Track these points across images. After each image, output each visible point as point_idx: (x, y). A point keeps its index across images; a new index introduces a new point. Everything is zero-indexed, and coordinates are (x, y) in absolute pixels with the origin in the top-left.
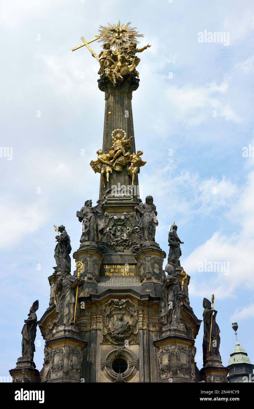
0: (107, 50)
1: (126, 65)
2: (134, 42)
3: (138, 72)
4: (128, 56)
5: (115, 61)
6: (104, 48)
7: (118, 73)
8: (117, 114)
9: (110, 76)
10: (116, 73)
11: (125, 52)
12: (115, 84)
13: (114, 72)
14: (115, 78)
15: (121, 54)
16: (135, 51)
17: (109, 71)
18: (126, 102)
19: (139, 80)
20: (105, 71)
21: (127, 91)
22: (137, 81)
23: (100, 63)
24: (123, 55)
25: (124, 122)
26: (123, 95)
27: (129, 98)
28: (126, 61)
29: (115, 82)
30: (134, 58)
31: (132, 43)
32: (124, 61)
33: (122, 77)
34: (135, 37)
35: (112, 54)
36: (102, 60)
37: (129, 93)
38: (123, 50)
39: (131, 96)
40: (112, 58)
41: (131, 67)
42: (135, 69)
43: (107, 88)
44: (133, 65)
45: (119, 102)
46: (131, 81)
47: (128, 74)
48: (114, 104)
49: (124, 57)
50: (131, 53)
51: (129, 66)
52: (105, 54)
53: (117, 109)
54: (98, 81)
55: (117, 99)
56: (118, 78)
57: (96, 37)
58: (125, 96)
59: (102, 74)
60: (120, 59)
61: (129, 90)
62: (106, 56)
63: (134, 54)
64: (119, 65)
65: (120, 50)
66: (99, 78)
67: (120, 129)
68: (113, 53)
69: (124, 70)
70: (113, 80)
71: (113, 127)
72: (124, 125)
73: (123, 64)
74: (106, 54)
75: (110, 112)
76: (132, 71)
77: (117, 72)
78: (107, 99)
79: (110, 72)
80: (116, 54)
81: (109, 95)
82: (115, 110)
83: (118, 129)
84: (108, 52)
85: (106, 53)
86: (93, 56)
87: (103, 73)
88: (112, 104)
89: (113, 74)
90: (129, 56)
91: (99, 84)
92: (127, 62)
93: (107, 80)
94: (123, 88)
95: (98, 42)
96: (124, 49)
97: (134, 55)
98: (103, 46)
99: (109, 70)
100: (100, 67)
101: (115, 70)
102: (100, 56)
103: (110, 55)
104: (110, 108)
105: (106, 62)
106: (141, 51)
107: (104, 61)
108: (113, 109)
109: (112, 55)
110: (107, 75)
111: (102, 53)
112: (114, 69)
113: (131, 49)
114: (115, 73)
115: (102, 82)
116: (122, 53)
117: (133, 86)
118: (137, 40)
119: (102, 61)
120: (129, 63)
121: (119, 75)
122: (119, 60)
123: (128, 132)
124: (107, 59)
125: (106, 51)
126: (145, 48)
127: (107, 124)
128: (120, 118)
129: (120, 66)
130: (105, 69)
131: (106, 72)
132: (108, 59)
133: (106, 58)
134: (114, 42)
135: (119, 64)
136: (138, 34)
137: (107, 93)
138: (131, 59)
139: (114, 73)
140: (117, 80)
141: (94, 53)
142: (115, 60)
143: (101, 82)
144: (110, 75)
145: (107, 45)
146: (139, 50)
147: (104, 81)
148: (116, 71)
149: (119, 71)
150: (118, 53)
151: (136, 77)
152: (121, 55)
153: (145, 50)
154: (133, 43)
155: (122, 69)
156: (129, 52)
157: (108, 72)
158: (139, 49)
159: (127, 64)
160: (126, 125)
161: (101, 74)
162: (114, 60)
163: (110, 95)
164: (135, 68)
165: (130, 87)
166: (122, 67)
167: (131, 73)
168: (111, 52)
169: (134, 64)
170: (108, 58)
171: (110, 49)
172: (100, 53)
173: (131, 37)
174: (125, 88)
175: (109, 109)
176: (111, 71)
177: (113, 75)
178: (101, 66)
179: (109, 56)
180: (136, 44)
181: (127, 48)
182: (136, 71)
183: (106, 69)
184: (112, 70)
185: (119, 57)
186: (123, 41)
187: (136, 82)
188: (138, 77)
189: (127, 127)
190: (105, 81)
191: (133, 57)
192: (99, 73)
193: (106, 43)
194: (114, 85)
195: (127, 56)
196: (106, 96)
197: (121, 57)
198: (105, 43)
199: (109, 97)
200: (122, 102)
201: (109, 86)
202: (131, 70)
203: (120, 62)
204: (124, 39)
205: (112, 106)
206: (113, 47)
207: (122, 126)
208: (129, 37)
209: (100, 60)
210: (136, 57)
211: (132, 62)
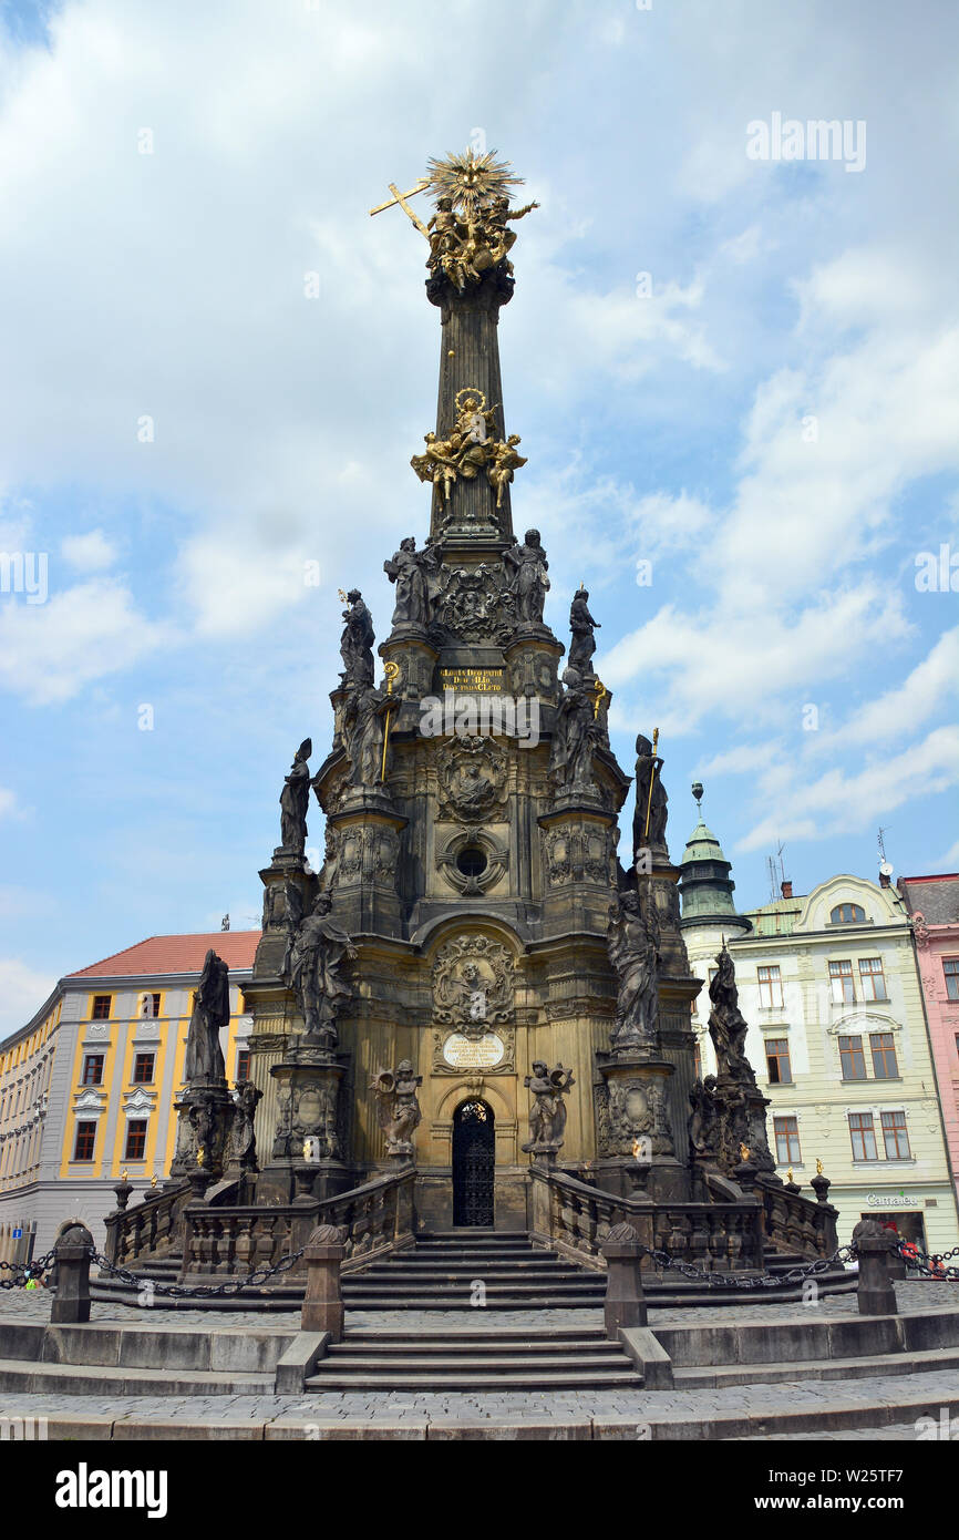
0: (446, 214)
1: (485, 248)
2: (503, 196)
3: (512, 264)
4: (491, 227)
5: (463, 239)
6: (438, 210)
7: (469, 264)
8: (467, 355)
9: (453, 272)
10: (465, 264)
11: (485, 218)
12: (462, 289)
14: (462, 277)
15: (475, 223)
16: (507, 216)
17: (449, 261)
18: (486, 330)
19: (513, 281)
20: (440, 261)
21: (488, 304)
22: (509, 284)
23: (430, 242)
24: (479, 223)
25: (481, 373)
26: (479, 315)
27: (492, 322)
28: (487, 238)
29: (463, 286)
30: (504, 232)
31: (499, 198)
32: (483, 238)
33: (477, 275)
34: (506, 185)
35: (457, 222)
36: (434, 236)
37: (492, 309)
38: (480, 214)
39: (497, 317)
40: (456, 232)
41: (497, 253)
42: (505, 257)
43: (446, 297)
44: (501, 249)
45: (472, 329)
46: (496, 282)
47: (490, 267)
48: (460, 334)
49: (482, 229)
50: (497, 220)
51: (492, 251)
52: (441, 223)
53: (467, 345)
54: (427, 282)
55: (466, 323)
56: (468, 276)
57: (421, 184)
58: (485, 317)
59: (435, 268)
60: (474, 234)
61: (492, 303)
62: (442, 227)
63: (504, 223)
64: (470, 248)
65: (474, 213)
66: (429, 277)
67: (474, 388)
68: (458, 219)
70: (458, 281)
71: (459, 384)
72: (482, 379)
73: (480, 246)
74: (443, 223)
75: (451, 352)
76: (499, 261)
77: (467, 262)
78: (445, 323)
79: (452, 264)
80: (465, 223)
81: (450, 315)
82: (462, 347)
83: (469, 389)
84: (447, 218)
85: (444, 220)
86: (415, 226)
87: (436, 265)
88: (455, 335)
90: (494, 228)
91: (428, 290)
92: (489, 241)
93: (445, 282)
94: (480, 298)
95: (426, 195)
96: (481, 212)
97: (502, 226)
98: (437, 205)
99: (450, 258)
100: (431, 251)
101: (462, 258)
102: (430, 226)
103: (452, 225)
104: (452, 342)
105: (444, 240)
106: (518, 215)
107: (439, 239)
108: (458, 344)
109: (455, 224)
110: (444, 270)
111: (435, 220)
112: (461, 256)
113: (496, 212)
114: (462, 266)
115: (436, 286)
116: (478, 220)
117: (502, 295)
118: (510, 192)
119: (434, 238)
120: (492, 244)
121: (471, 270)
122: (471, 235)
123: (490, 395)
124: (445, 234)
125: (442, 216)
126: (528, 209)
127: (446, 376)
128: (472, 365)
129: (473, 249)
130: (440, 255)
131: (443, 264)
132: (448, 235)
133: (444, 232)
134: (461, 195)
135: (472, 245)
136: (512, 177)
137: (446, 311)
138: (497, 234)
139: (460, 264)
140: (467, 281)
141: (417, 220)
142: (463, 236)
143: (433, 285)
144: (453, 270)
145: (445, 202)
146: (515, 214)
147: (439, 284)
148: (465, 260)
149: (470, 261)
150: (468, 220)
151: (508, 275)
152: (475, 226)
153: (527, 213)
154: (502, 198)
155: (477, 256)
156: (493, 218)
157: (448, 264)
158: (513, 212)
159: (488, 244)
160: (485, 380)
161: (433, 267)
162: (460, 236)
163: (453, 314)
164: (505, 253)
165: (494, 297)
166: (477, 251)
167: (497, 266)
168: (453, 218)
169: (503, 244)
170: (448, 232)
171: (453, 211)
172: (430, 221)
173: (498, 184)
174: (483, 299)
175: (450, 344)
176: (454, 261)
177: (459, 269)
178: (433, 250)
179: (450, 228)
180: (508, 201)
181: (489, 210)
182: (508, 262)
183: (443, 256)
184: (456, 259)
185: (471, 229)
186: (481, 194)
187: (507, 285)
188: (512, 274)
189: (488, 385)
190: (441, 284)
191: (501, 230)
192: (428, 266)
193: (444, 197)
194: (461, 292)
195: (487, 228)
196: (443, 317)
197: (476, 229)
199: (450, 318)
200: (477, 329)
201: (449, 293)
202: (496, 259)
203: (473, 241)
204: (482, 189)
205: (456, 339)
206: (459, 206)
207: (476, 383)
208: (493, 185)
209: (430, 236)
210: (508, 230)
211: (498, 240)
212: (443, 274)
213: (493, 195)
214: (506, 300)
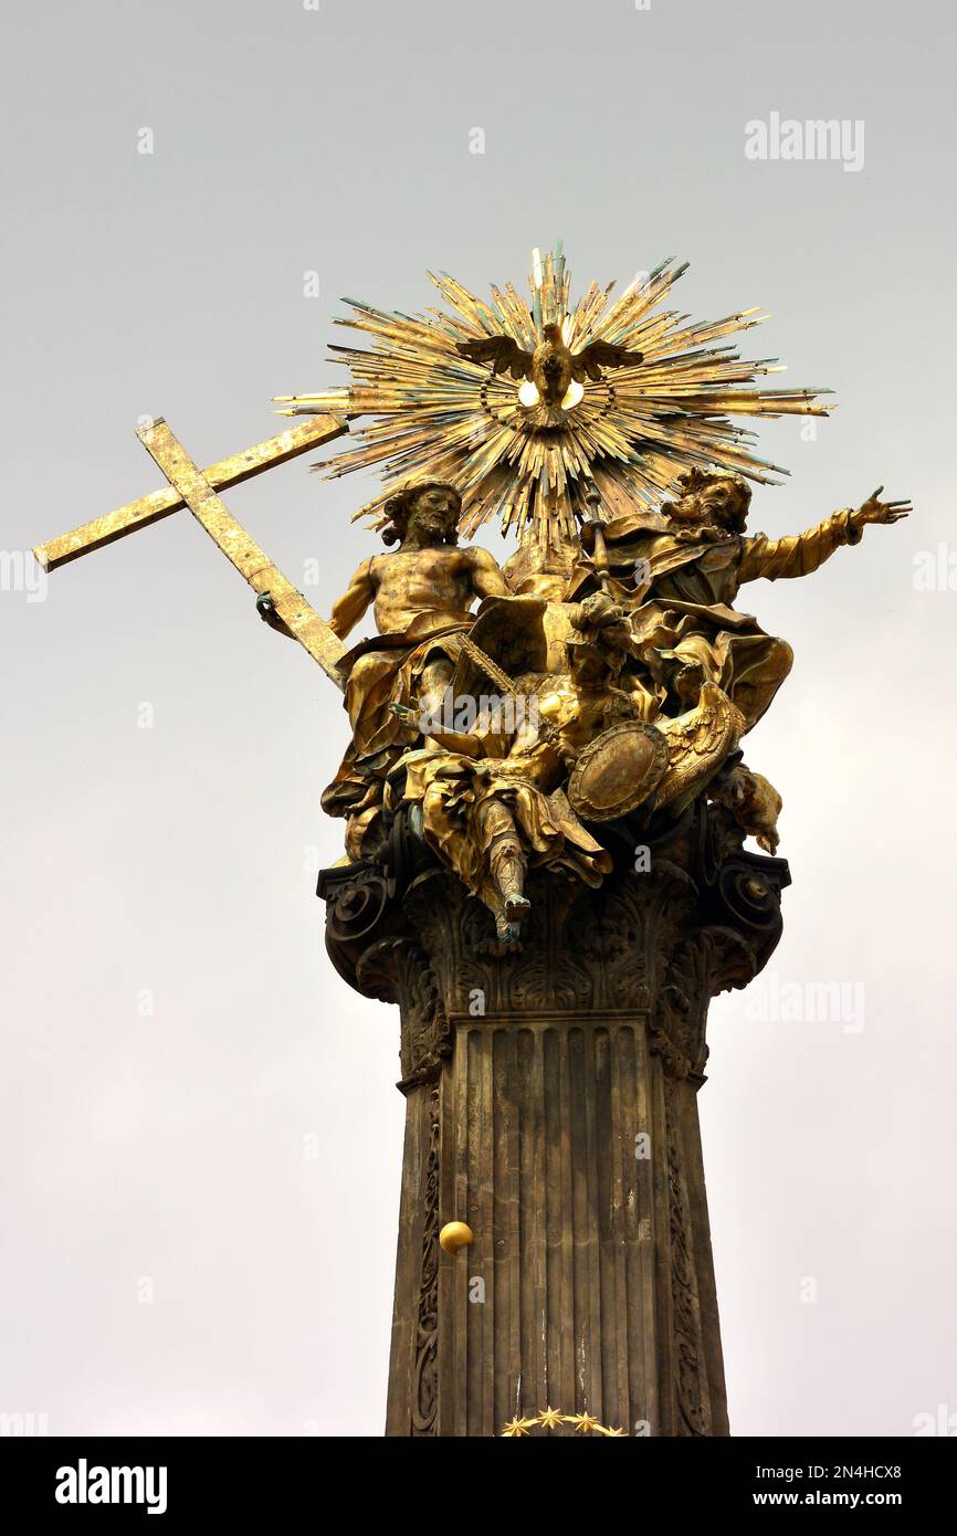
0: (429, 558)
1: (629, 714)
2: (721, 472)
3: (767, 786)
4: (657, 618)
5: (514, 671)
6: (389, 539)
7: (548, 792)
8: (537, 1240)
9: (462, 832)
10: (524, 793)
11: (623, 574)
12: (513, 913)
13: (499, 784)
14: (509, 855)
15: (577, 598)
16: (738, 561)
17: (441, 775)
18: (636, 1106)
19: (778, 873)
20: (399, 779)
21: (648, 987)
22: (755, 886)
23: (348, 689)
24: (597, 599)
25: (617, 1334)
26: (601, 1039)
27: (670, 1071)
28: (637, 668)
29: (516, 898)
30: (724, 640)
31: (696, 482)
32: (616, 664)
33: (587, 842)
34: (735, 421)
35: (481, 593)
36: (365, 661)
37: (668, 1009)
38: (600, 555)
39: (698, 1051)
40: (478, 638)
41: (691, 735)
42: (731, 758)
43: (425, 957)
44: (714, 714)
45: (565, 1112)
46: (686, 877)
47: (658, 803)
48: (503, 1140)
49: (613, 622)
50: (690, 584)
51: (664, 725)
52: (402, 601)
53: (537, 1192)
54: (328, 882)
55: (536, 1076)
56: (542, 847)
57: (308, 421)
58: (632, 1053)
59: (369, 815)
60: (570, 649)
61: (670, 978)
62: (408, 618)
63: (728, 597)
64: (552, 717)
65: (570, 553)
66: (338, 858)
67: (578, 1408)
68: (491, 582)
69: (613, 768)
70: (487, 874)
71: (496, 1390)
72: (622, 1365)
73: (606, 705)
74: (414, 599)
75: (453, 1229)
76: (699, 775)
77: (537, 781)
78: (419, 1079)
79: (458, 790)
80: (522, 598)
81: (450, 1039)
82: (514, 1200)
83: (550, 1417)
84: (431, 574)
85: (417, 584)
86: (270, 615)
87: (376, 800)
88: (476, 1140)
89: (496, 809)
90: (672, 621)
91: (333, 921)
92: (648, 684)
93: (421, 878)
94: (608, 955)
95: (329, 471)
96: (609, 544)
97: (718, 609)
98: (382, 515)
99: (451, 764)
100: (349, 735)
101: (509, 764)
102: (346, 617)
103: (458, 609)
104: (461, 1179)
105: (417, 682)
106: (799, 560)
107: (394, 674)
108: (488, 1187)
109: (475, 606)
110: (419, 823)
111: (370, 585)
112: (506, 754)
113: (684, 543)
114: (510, 800)
115: (375, 901)
116: (590, 586)
117: (720, 939)
118: (752, 452)
119: (368, 672)
120: (664, 695)
121: (560, 818)
122: (554, 655)
124: (424, 650)
125: (408, 569)
126: (847, 532)
127: (425, 1354)
128: (566, 1293)
129: (564, 718)
130: (398, 752)
131: (411, 791)
132: (437, 655)
133: (416, 643)
134: (506, 468)
135: (561, 698)
136: (761, 384)
137: (429, 1019)
138: (690, 649)
139: (499, 793)
140: (535, 874)
141: (278, 592)
142: (515, 655)
143: (359, 898)
144: (462, 818)
145: (424, 501)
146: (781, 552)
147: (388, 887)
148: (526, 771)
149: (554, 775)
150: (542, 583)
151: (751, 845)
152: (577, 610)
153: (843, 551)
154: (712, 479)
155: (587, 750)
156: (669, 576)
157: (437, 790)
158: (772, 545)
159: (642, 697)
160: (637, 1368)
161: (358, 812)
162: (498, 659)
163: (461, 1037)
164: (732, 740)
165: (680, 948)
166: (585, 729)
167: (691, 797)
168: (464, 574)
169: (722, 695)
170: (437, 643)
171: (462, 542)
172: (344, 589)
173: (694, 412)
174: (621, 960)
175: (450, 1187)
176: (467, 778)
177: (496, 816)
178: (359, 728)
179: (446, 621)
180: (744, 495)
181: (645, 537)
182: (751, 782)
183: (410, 757)
184: (483, 766)
185: (558, 626)
186: (605, 464)
187: (748, 892)
188: (771, 838)
189: (651, 1392)
190: (400, 888)
191: (709, 627)
192: (334, 806)
193: (417, 476)
194: (503, 926)
195: (640, 619)
196: (410, 1049)
197: (583, 625)
198: (398, 483)
199: (448, 1057)
200: (590, 1112)
201: (443, 935)
202: (689, 763)
203: (566, 681)
204: (613, 441)
205: (481, 1157)
206: (495, 521)
207: (589, 1382)
208: (666, 420)
209: (346, 663)
210: (749, 626)
211: (696, 674)
212: (409, 839)
213: (666, 470)
214: (741, 966)
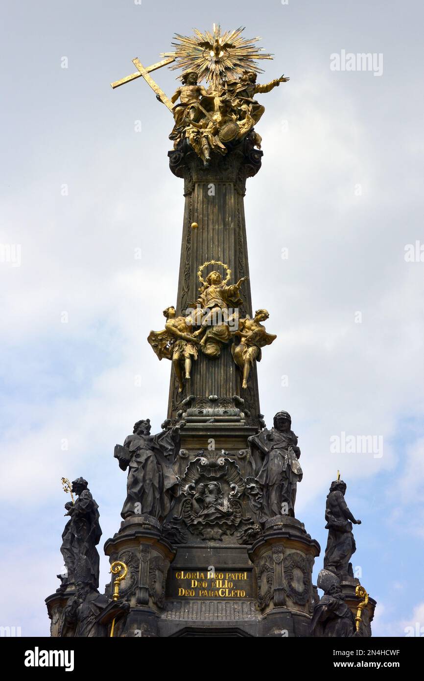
0: (191, 87)
1: (231, 120)
2: (251, 71)
3: (259, 136)
4: (237, 101)
5: (208, 111)
6: (183, 83)
7: (215, 136)
8: (211, 227)
9: (197, 144)
10: (210, 136)
11: (231, 92)
12: (207, 160)
13: (205, 134)
14: (206, 149)
16: (254, 89)
17: (193, 132)
18: (231, 201)
19: (261, 153)
20: (185, 133)
21: (234, 176)
22: (256, 156)
23: (175, 114)
24: (225, 96)
25: (226, 246)
26: (224, 186)
27: (238, 193)
29: (208, 157)
30: (251, 105)
31: (246, 73)
32: (229, 110)
33: (222, 146)
34: (254, 60)
35: (202, 95)
36: (178, 108)
37: (238, 181)
38: (226, 87)
39: (244, 189)
40: (201, 104)
42: (252, 130)
43: (189, 169)
45: (217, 201)
46: (242, 154)
47: (237, 139)
48: (204, 206)
49: (228, 101)
50: (244, 94)
51: (238, 123)
52: (186, 96)
53: (211, 217)
54: (170, 154)
56: (213, 147)
57: (166, 58)
58: (231, 189)
59: (178, 140)
60: (220, 107)
61: (239, 175)
62: (187, 100)
63: (252, 97)
64: (216, 120)
65: (220, 87)
66: (172, 149)
67: (218, 261)
68: (204, 93)
69: (228, 131)
70: (202, 153)
71: (202, 256)
72: (227, 252)
73: (227, 118)
74: (188, 96)
75: (194, 224)
77: (212, 134)
78: (188, 194)
79: (196, 135)
80: (210, 96)
81: (194, 186)
82: (206, 218)
83: (213, 262)
84: (192, 91)
85: (189, 93)
86: (159, 98)
87: (180, 137)
88: (199, 206)
89: (204, 139)
91: (171, 162)
93: (189, 153)
94: (226, 169)
95: (171, 69)
96: (228, 85)
97: (250, 99)
99: (195, 130)
101: (207, 130)
102: (174, 99)
103: (197, 98)
104: (196, 214)
105: (188, 112)
106: (266, 89)
107: (184, 111)
108: (201, 216)
109: (200, 97)
110: (189, 142)
111: (179, 93)
112: (206, 128)
113: (243, 85)
114: (207, 137)
115: (179, 157)
116: (224, 94)
117: (249, 167)
118: (257, 67)
119: (179, 111)
121: (217, 141)
122: (216, 108)
124: (190, 106)
125: (187, 89)
126: (276, 84)
127: (188, 249)
128: (217, 237)
129: (218, 121)
130: (184, 127)
131: (187, 135)
132: (193, 107)
133: (188, 105)
134: (207, 69)
135: (217, 117)
136: (259, 53)
137: (190, 182)
138: (244, 107)
139: (205, 136)
141: (160, 94)
142: (208, 108)
143: (176, 157)
144: (197, 141)
145: (190, 76)
146: (263, 88)
147: (182, 155)
148: (210, 132)
149: (216, 132)
150: (214, 93)
151: (255, 148)
152: (221, 98)
153: (275, 88)
154: (249, 72)
155: (223, 127)
156: (240, 92)
157: (192, 135)
158: (261, 86)
159: (234, 117)
160: (230, 252)
161: (176, 139)
162: (205, 109)
163: (196, 186)
165: (241, 168)
166: (222, 123)
168: (198, 91)
169: (250, 117)
170: (193, 105)
171: (198, 84)
172: (174, 94)
173: (246, 58)
174: (229, 170)
175: (193, 215)
176: (198, 133)
177: (204, 141)
179: (194, 100)
180: (256, 75)
181: (235, 84)
182: (256, 135)
183: (187, 128)
184: (201, 130)
185: (217, 102)
186: (227, 69)
187: (254, 157)
188: (259, 146)
189: (233, 258)
190: (184, 155)
191: (248, 103)
192: (171, 138)
193: (189, 70)
194: (205, 163)
195: (234, 101)
196: (186, 188)
197: (222, 102)
199: (194, 190)
200: (222, 201)
201: (193, 165)
202: (243, 131)
203: (219, 113)
204: (229, 64)
205: (200, 210)
206: (205, 80)
207: (221, 255)
208: (240, 60)
209: (174, 109)
210: (256, 103)
211: (245, 112)
212: (186, 145)
213: (240, 70)
214: (253, 172)
